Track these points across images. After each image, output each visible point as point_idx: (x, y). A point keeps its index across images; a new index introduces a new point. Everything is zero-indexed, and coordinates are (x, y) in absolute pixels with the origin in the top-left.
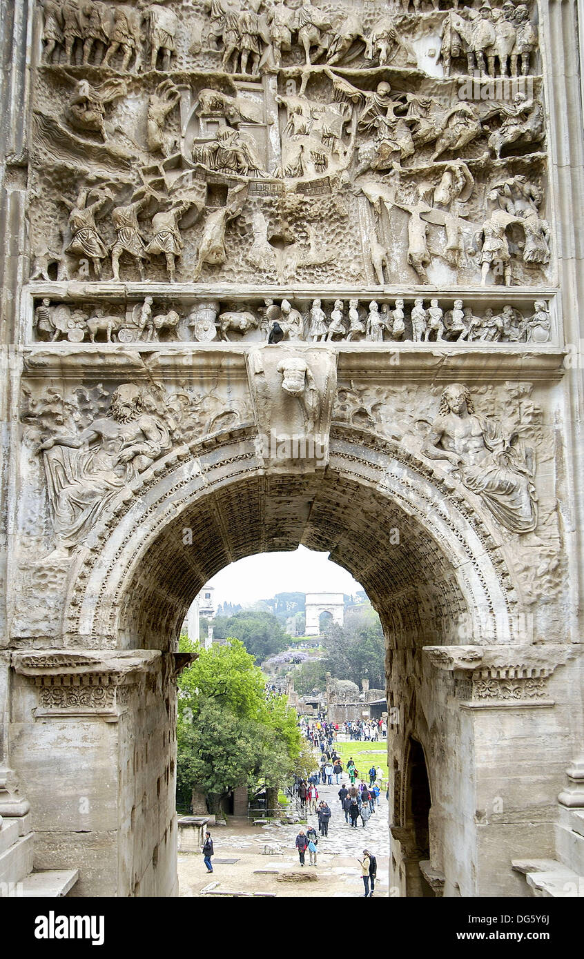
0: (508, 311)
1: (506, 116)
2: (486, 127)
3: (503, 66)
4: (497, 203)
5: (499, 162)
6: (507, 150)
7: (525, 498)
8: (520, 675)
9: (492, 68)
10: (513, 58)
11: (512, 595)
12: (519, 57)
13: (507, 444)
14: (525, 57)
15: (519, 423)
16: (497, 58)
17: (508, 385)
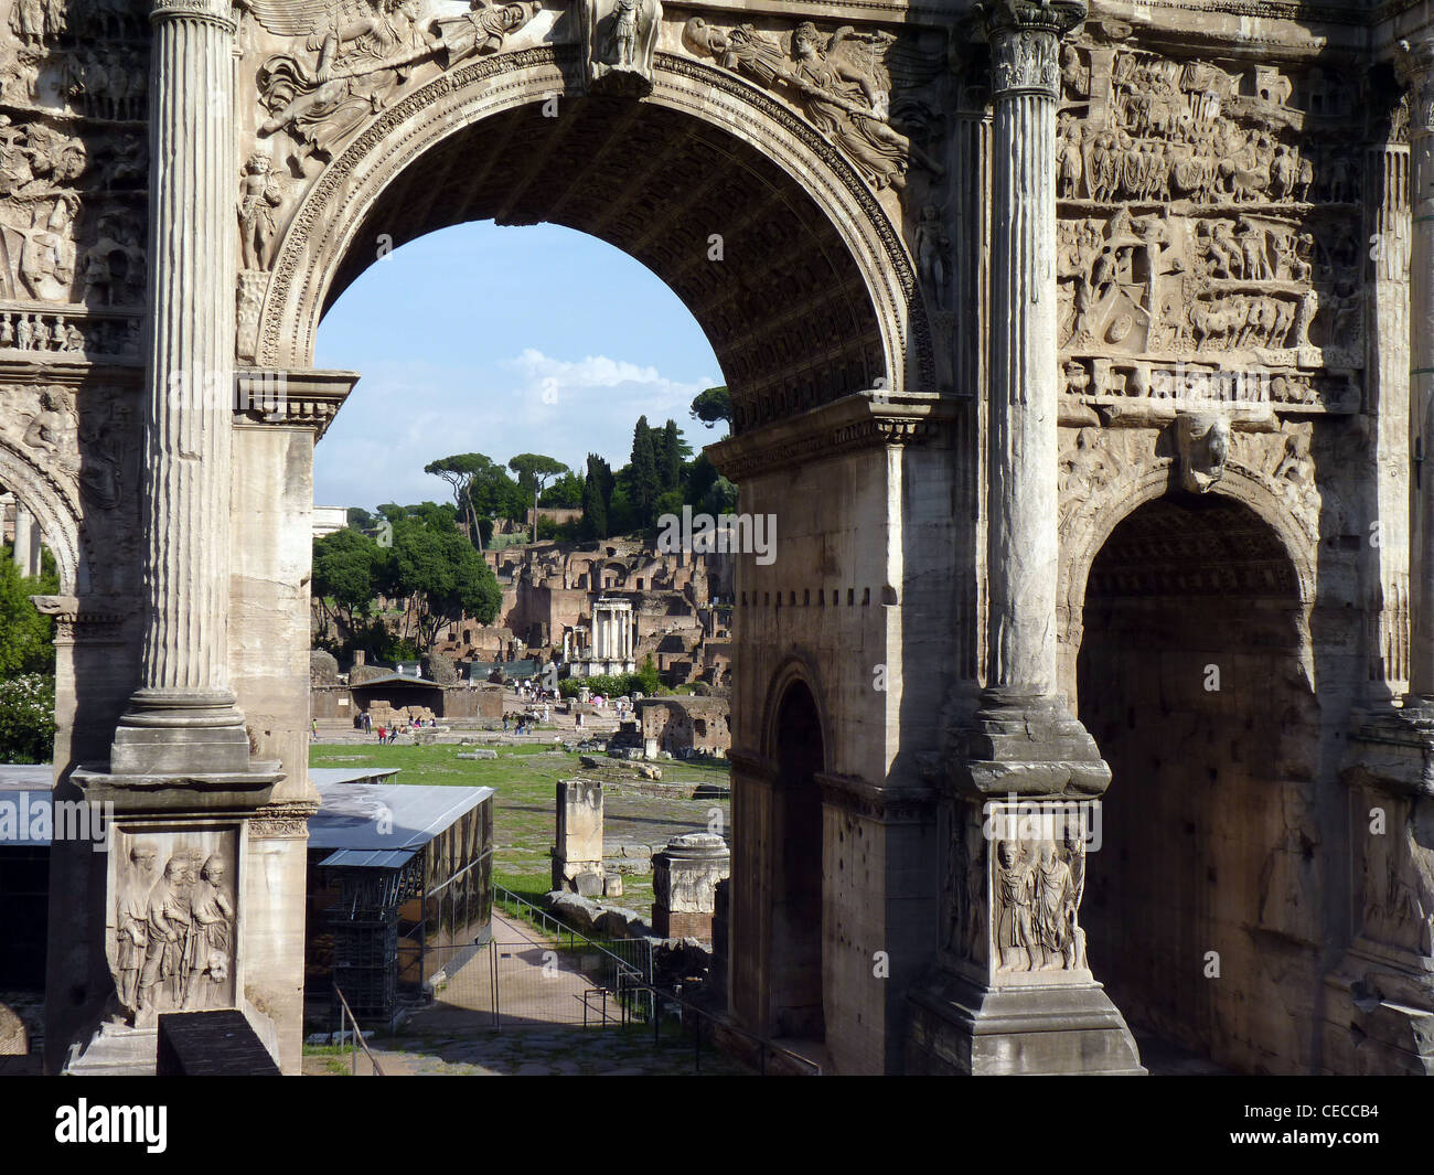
0: (106, 326)
1: (117, 154)
2: (99, 161)
3: (116, 107)
4: (105, 232)
5: (109, 193)
6: (117, 184)
7: (109, 480)
8: (97, 619)
9: (106, 109)
10: (127, 102)
11: (93, 558)
12: (132, 100)
13: (97, 437)
14: (136, 100)
15: (111, 419)
16: (110, 100)
17: (100, 389)
